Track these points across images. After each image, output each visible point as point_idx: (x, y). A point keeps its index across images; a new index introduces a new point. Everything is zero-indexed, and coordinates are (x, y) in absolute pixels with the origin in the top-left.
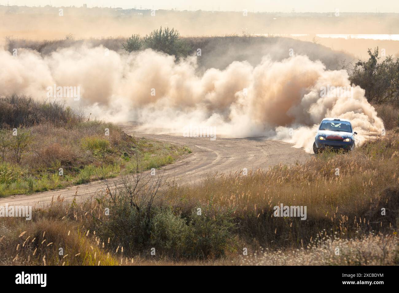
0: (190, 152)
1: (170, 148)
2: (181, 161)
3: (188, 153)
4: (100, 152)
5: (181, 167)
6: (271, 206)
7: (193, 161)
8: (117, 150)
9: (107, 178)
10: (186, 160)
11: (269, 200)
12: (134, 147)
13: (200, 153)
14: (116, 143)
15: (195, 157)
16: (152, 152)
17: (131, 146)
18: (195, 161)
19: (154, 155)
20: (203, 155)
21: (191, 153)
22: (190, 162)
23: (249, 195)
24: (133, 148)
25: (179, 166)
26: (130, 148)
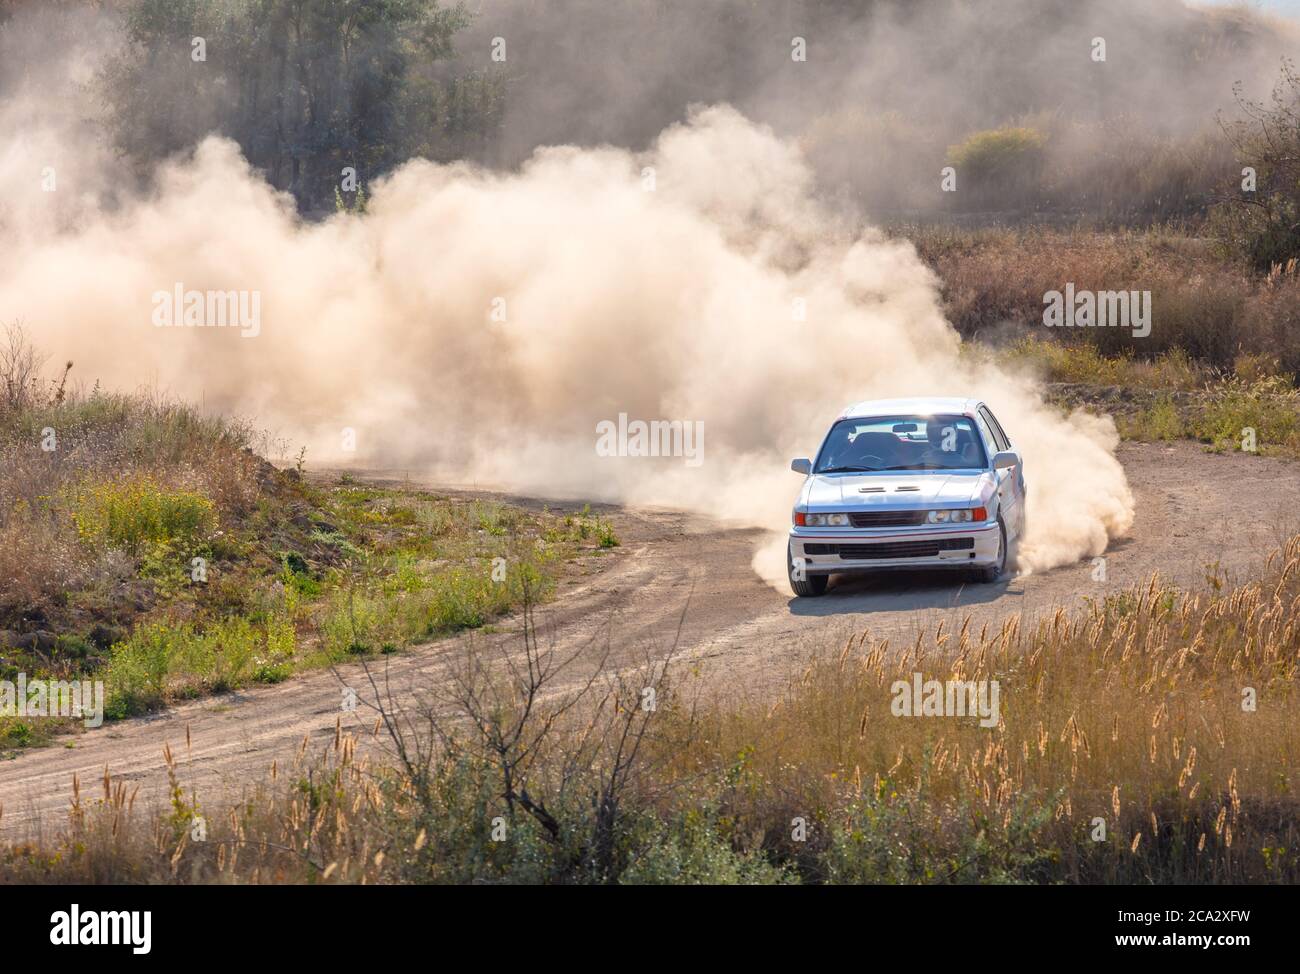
0: (609, 544)
1: (502, 523)
2: (581, 589)
3: (602, 547)
4: (173, 555)
5: (594, 616)
6: (1192, 795)
7: (645, 584)
8: (251, 545)
9: (243, 683)
10: (606, 581)
11: (1177, 766)
12: (326, 528)
13: (658, 544)
14: (237, 511)
15: (645, 568)
16: (421, 546)
17: (309, 524)
18: (652, 587)
19: (434, 564)
20: (683, 557)
21: (615, 545)
22: (630, 591)
23: (1076, 743)
24: (323, 531)
25: (582, 613)
26: (309, 533)
